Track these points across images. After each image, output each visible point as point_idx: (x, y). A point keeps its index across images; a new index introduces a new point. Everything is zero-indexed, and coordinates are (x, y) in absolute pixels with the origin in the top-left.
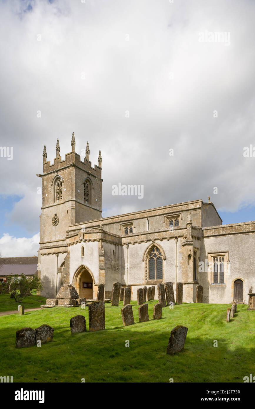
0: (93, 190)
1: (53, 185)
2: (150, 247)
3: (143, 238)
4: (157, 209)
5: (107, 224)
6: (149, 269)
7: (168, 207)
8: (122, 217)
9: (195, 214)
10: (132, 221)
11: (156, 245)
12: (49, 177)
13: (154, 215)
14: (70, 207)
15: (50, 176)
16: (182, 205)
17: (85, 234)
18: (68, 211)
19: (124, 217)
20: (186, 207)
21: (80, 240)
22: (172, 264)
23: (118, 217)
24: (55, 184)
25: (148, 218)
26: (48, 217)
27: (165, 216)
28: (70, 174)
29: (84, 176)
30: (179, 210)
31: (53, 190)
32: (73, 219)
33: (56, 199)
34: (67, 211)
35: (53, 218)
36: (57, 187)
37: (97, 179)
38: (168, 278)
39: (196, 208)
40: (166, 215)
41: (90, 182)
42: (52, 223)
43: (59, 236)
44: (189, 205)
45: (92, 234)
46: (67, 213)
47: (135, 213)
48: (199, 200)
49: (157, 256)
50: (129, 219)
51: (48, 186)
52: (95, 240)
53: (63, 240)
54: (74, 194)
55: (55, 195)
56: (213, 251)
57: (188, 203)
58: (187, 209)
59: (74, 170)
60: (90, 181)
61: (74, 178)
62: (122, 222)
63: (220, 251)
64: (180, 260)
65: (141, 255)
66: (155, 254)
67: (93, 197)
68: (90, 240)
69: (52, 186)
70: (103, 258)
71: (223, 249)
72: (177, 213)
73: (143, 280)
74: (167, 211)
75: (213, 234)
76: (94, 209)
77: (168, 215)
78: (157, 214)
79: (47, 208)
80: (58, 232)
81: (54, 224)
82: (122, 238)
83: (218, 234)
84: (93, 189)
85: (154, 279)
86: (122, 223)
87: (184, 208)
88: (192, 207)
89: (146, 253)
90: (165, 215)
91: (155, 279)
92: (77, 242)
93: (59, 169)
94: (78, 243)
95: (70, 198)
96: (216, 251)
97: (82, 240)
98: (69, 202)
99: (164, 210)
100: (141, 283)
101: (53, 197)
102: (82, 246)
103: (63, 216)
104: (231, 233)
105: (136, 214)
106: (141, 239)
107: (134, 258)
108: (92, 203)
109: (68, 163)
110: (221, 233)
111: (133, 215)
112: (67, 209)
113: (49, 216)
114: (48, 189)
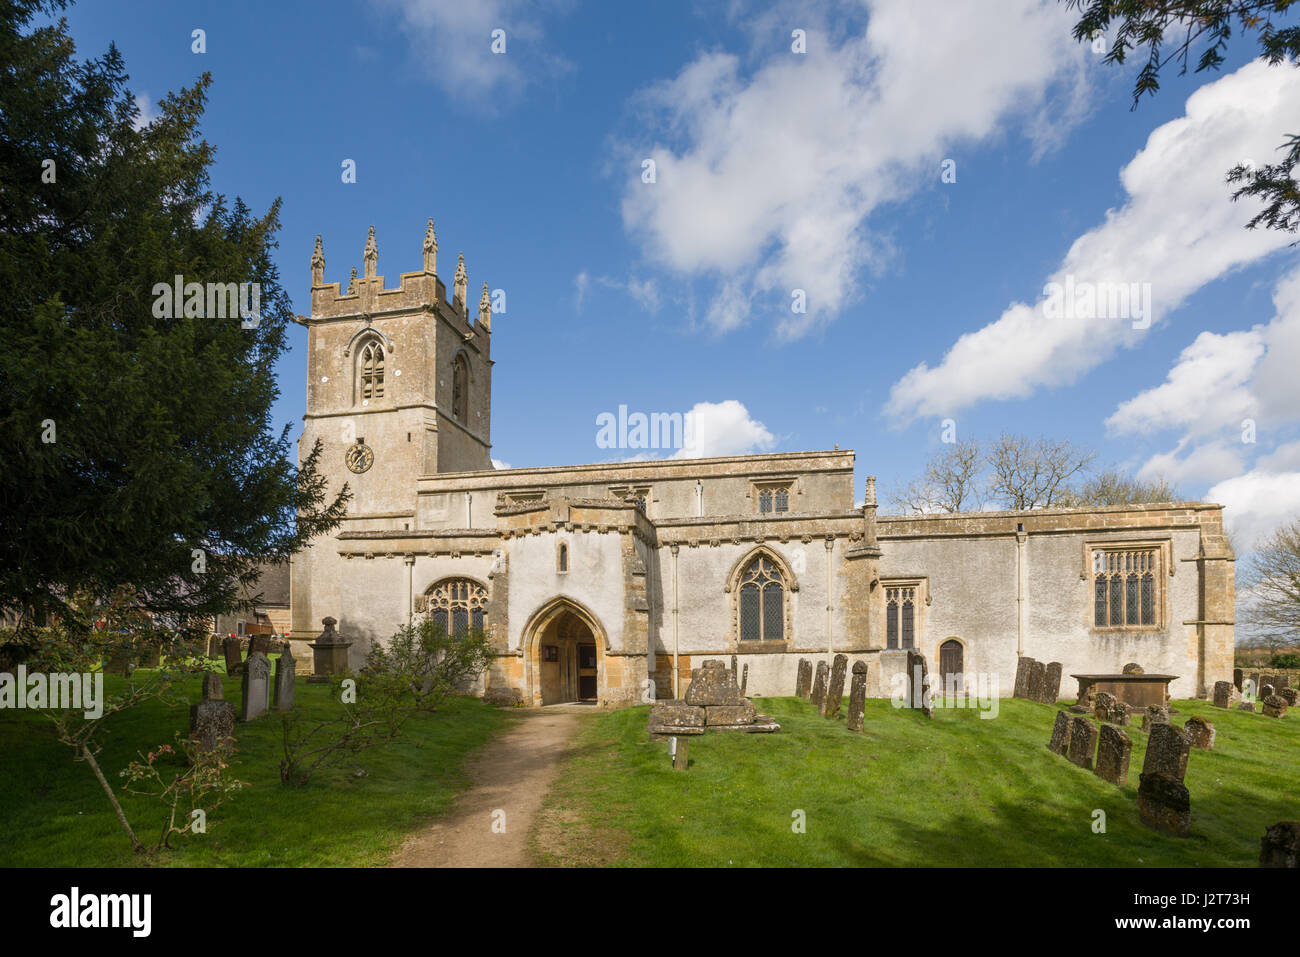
0: (470, 387)
1: (351, 354)
2: (749, 557)
3: (727, 531)
4: (726, 460)
5: (562, 485)
6: (741, 612)
7: (760, 458)
8: (614, 471)
9: (837, 483)
10: (649, 484)
11: (766, 551)
12: (335, 330)
13: (717, 474)
14: (418, 424)
15: (340, 325)
16: (802, 458)
17: (573, 509)
18: (409, 434)
19: (622, 470)
20: (812, 464)
21: (554, 525)
22: (818, 603)
23: (600, 467)
24: (357, 353)
25: (701, 480)
26: (331, 444)
27: (751, 480)
28: (418, 331)
29: (455, 345)
30: (792, 469)
31: (349, 369)
32: (430, 458)
33: (358, 395)
34: (407, 435)
35: (351, 450)
36: (364, 361)
37: (479, 356)
38: (804, 636)
39: (838, 468)
40: (753, 478)
41: (465, 364)
42: (347, 462)
43: (372, 503)
44: (821, 459)
45: (602, 510)
46: (406, 439)
47: (656, 464)
48: (846, 451)
49: (766, 580)
50: (638, 478)
51: (330, 354)
52: (611, 528)
53: (389, 515)
54: (432, 390)
55: (358, 384)
56: (889, 575)
57: (816, 455)
58: (813, 469)
59: (434, 322)
60: (466, 359)
61: (432, 346)
62: (614, 482)
63: (908, 574)
64: (840, 594)
65: (722, 577)
66: (761, 575)
67: (471, 406)
68: (593, 527)
69: (347, 356)
70: (640, 581)
71: (915, 570)
72: (787, 476)
73: (726, 640)
74: (755, 468)
75: (887, 533)
76: (473, 437)
77: (759, 478)
78: (727, 473)
79: (325, 419)
80: (369, 493)
81: (353, 468)
82: (657, 529)
83: (902, 535)
84: (473, 382)
85: (758, 637)
86: (613, 486)
87: (807, 465)
88: (829, 464)
89: (736, 572)
90: (750, 478)
91: (762, 638)
92: (544, 529)
93: (373, 312)
94: (545, 534)
95: (418, 398)
96: (895, 575)
97: (561, 525)
98: (417, 409)
99: (750, 464)
100: (721, 648)
101: (352, 388)
102: (558, 543)
103: (389, 445)
104: (933, 534)
105: (662, 466)
106: (723, 533)
107: (698, 582)
108: (470, 421)
109: (411, 299)
110: (910, 533)
111: (651, 469)
112: (408, 430)
113: (334, 441)
114: (329, 363)
